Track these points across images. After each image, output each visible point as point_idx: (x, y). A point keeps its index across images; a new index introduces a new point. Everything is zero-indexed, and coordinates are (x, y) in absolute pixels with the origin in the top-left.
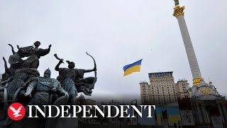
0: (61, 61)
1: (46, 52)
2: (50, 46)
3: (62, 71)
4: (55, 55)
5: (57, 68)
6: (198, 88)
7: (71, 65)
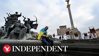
0: (25, 18)
1: (20, 16)
2: (21, 13)
3: (26, 22)
4: (23, 16)
5: (24, 21)
6: (72, 29)
7: (29, 19)
